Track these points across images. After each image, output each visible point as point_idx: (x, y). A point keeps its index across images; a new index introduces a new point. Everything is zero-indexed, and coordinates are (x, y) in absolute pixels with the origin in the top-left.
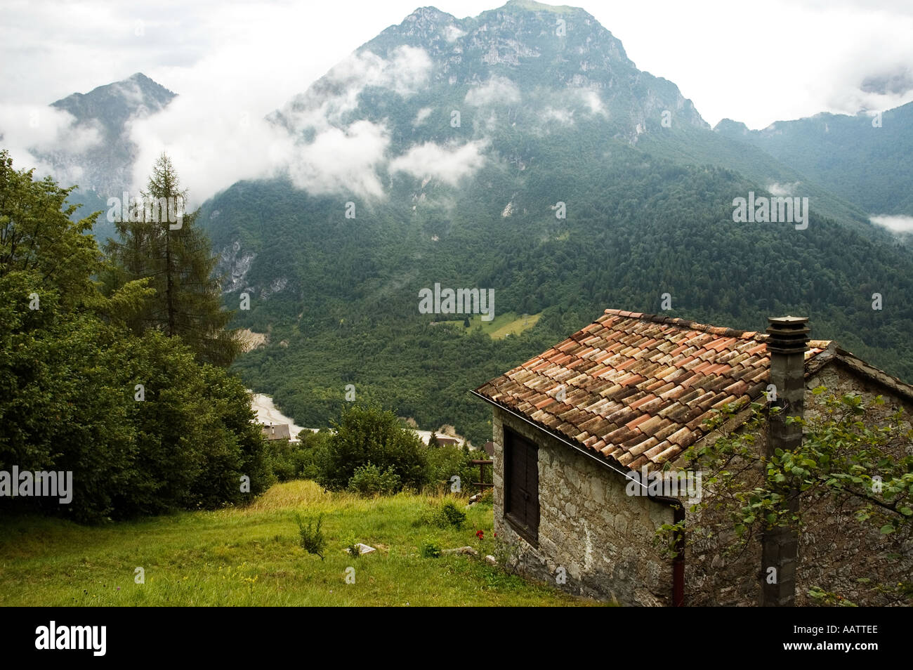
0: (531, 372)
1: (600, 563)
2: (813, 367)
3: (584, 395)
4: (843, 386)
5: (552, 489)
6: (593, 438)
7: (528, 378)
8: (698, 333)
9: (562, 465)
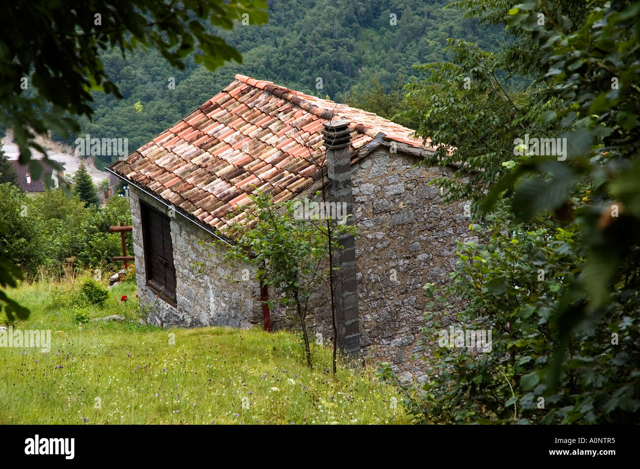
0: (162, 148)
1: (220, 309)
2: (362, 153)
3: (204, 174)
4: (394, 163)
5: (183, 255)
6: (205, 213)
7: (159, 155)
8: (304, 112)
9: (189, 234)
